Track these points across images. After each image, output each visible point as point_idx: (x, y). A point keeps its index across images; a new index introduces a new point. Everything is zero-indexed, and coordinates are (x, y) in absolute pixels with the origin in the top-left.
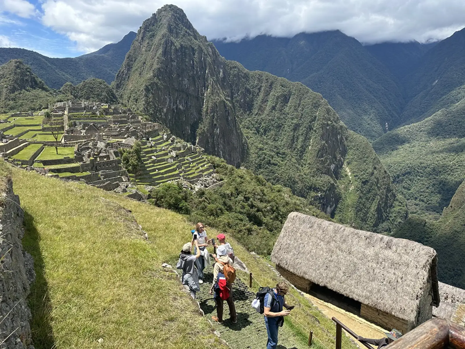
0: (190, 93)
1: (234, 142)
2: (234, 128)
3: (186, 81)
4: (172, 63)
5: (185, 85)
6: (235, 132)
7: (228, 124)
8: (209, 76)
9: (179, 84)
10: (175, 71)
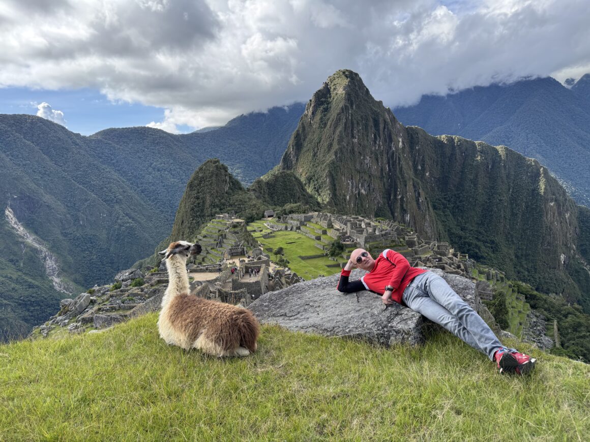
0: (373, 173)
1: (428, 230)
2: (427, 212)
3: (368, 160)
4: (353, 140)
5: (367, 164)
6: (427, 217)
7: (419, 208)
8: (394, 149)
9: (361, 164)
10: (356, 149)
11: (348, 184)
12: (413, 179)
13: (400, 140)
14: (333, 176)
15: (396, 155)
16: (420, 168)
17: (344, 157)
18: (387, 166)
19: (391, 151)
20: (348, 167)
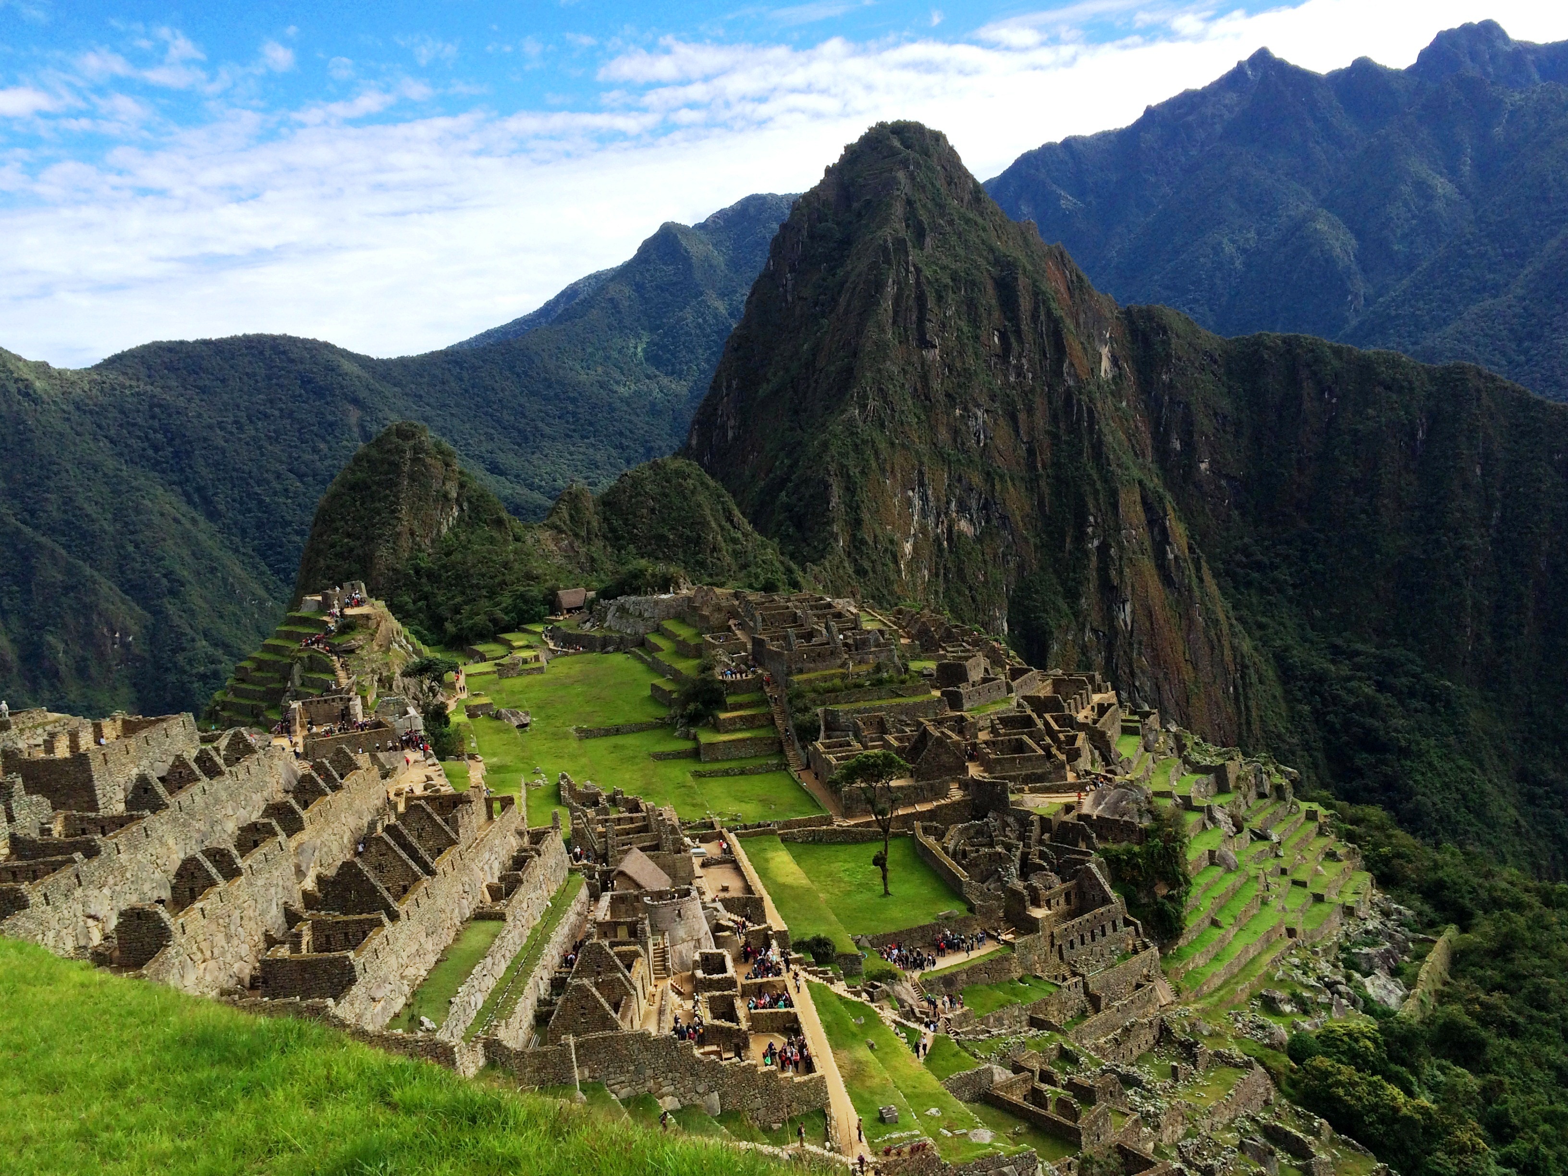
0: (998, 464)
2: (1197, 596)
3: (979, 419)
4: (925, 353)
5: (977, 434)
7: (1167, 580)
8: (1071, 383)
9: (955, 432)
10: (936, 385)
11: (909, 502)
12: (1140, 482)
13: (1105, 351)
14: (849, 476)
15: (1079, 401)
16: (1177, 445)
17: (893, 410)
18: (1046, 441)
19: (1061, 389)
20: (903, 445)
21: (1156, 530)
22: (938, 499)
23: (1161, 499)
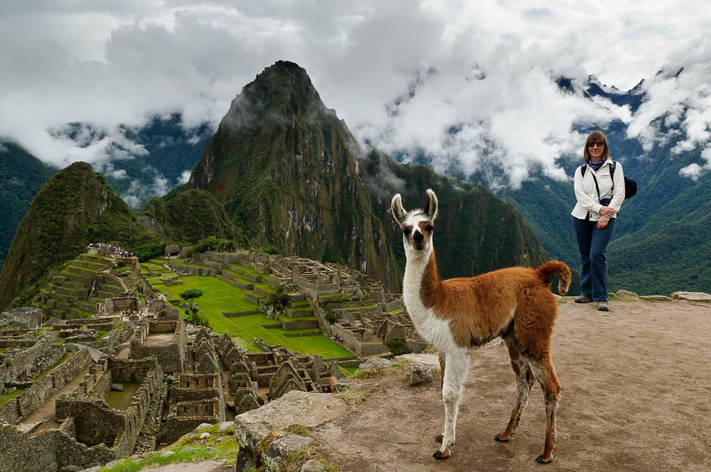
0: (321, 203)
2: (388, 259)
3: (315, 185)
4: (297, 157)
5: (314, 191)
6: (388, 266)
7: (378, 253)
8: (349, 174)
9: (307, 190)
10: (300, 169)
11: (288, 216)
12: (372, 216)
13: (357, 163)
14: (267, 203)
15: (352, 183)
17: (284, 178)
18: (340, 196)
19: (345, 177)
20: (288, 193)
21: (376, 234)
22: (299, 216)
23: (378, 222)
